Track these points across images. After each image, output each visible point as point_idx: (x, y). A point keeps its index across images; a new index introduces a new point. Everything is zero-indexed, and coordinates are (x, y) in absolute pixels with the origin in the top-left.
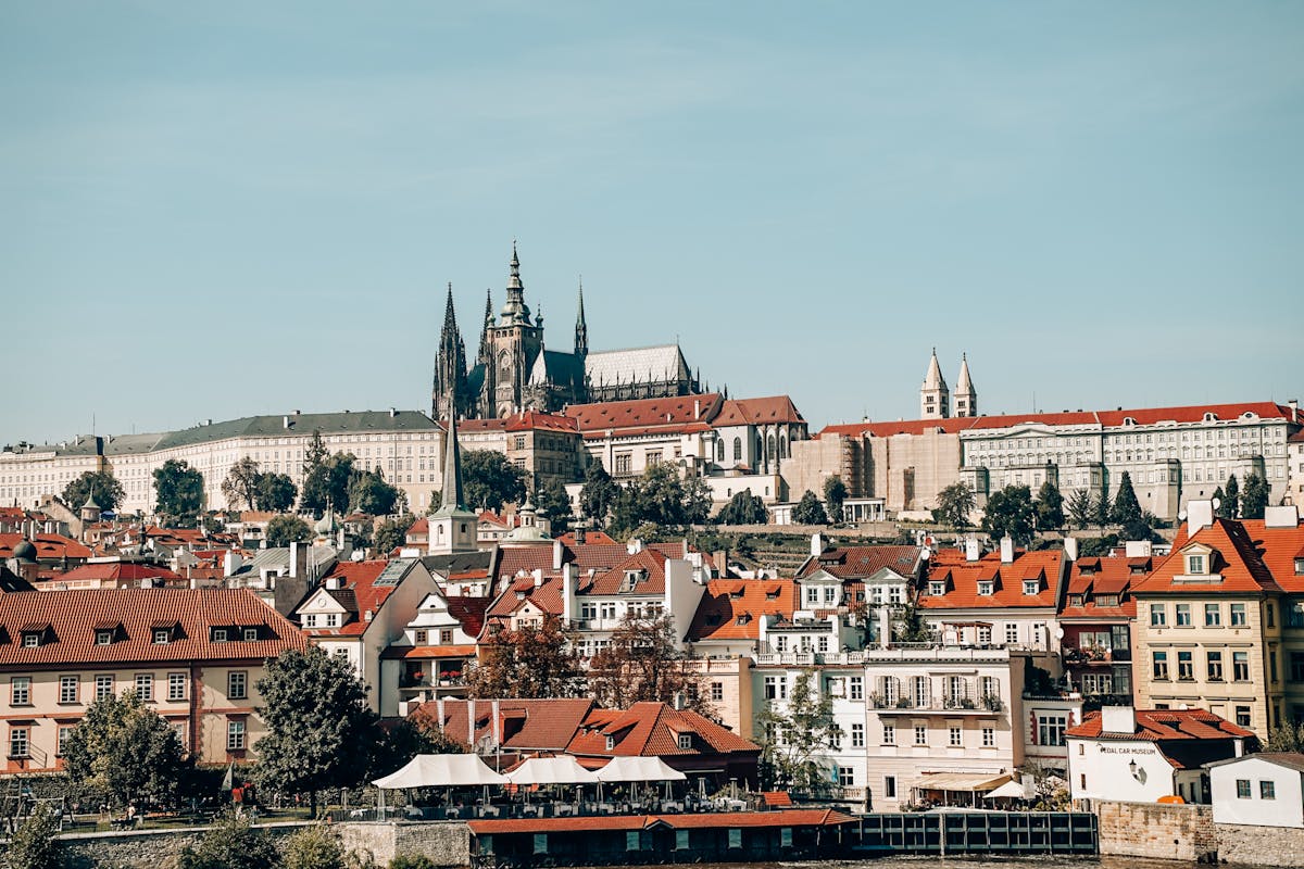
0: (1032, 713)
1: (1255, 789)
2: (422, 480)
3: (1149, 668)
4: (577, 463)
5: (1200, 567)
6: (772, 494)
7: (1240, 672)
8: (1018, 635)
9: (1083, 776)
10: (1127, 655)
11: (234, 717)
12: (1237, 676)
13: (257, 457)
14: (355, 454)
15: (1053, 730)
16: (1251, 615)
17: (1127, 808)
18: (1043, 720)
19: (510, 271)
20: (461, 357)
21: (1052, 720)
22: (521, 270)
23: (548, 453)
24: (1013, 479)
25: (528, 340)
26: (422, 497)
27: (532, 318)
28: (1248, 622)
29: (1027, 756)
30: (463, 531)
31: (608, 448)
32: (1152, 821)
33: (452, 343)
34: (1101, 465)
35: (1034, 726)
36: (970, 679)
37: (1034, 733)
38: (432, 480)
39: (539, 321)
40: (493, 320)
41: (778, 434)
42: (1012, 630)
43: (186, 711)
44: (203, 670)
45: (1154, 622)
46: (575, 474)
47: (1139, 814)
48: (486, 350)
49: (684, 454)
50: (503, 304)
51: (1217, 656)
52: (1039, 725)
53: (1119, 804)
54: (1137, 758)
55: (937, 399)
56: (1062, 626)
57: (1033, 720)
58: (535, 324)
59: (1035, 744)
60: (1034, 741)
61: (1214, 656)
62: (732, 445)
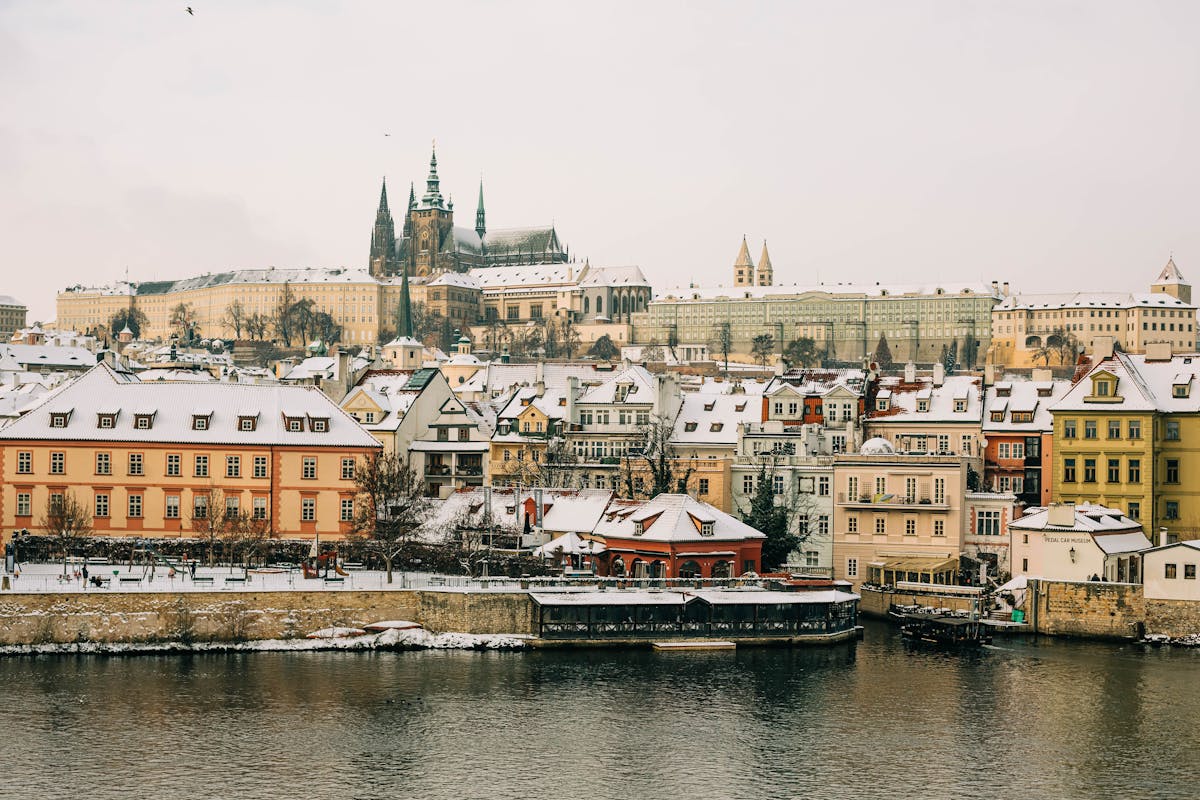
0: (973, 508)
1: (1180, 571)
2: (363, 320)
3: (1060, 472)
4: (478, 311)
5: (1106, 391)
6: (625, 339)
7: (1134, 477)
8: (949, 444)
9: (1025, 561)
10: (1038, 461)
11: (304, 493)
12: (1131, 479)
13: (243, 300)
14: (315, 300)
15: (989, 521)
16: (1144, 429)
17: (1072, 586)
18: (981, 514)
19: (430, 168)
20: (390, 230)
21: (989, 514)
22: (438, 168)
23: (457, 303)
24: (802, 332)
25: (442, 220)
26: (370, 333)
27: (445, 204)
28: (1143, 435)
29: (967, 543)
30: (412, 356)
31: (502, 301)
32: (1093, 598)
33: (384, 220)
34: (864, 324)
35: (973, 519)
36: (925, 480)
37: (973, 525)
38: (370, 320)
39: (450, 206)
40: (416, 205)
41: (629, 294)
42: (944, 440)
43: (266, 487)
44: (281, 453)
45: (1067, 435)
46: (477, 320)
47: (1082, 593)
48: (409, 227)
49: (558, 307)
50: (422, 192)
51: (1116, 463)
52: (977, 518)
53: (1066, 583)
54: (1076, 546)
55: (746, 272)
56: (986, 437)
57: (973, 514)
58: (447, 208)
59: (974, 533)
60: (973, 530)
61: (1113, 463)
62: (595, 301)
